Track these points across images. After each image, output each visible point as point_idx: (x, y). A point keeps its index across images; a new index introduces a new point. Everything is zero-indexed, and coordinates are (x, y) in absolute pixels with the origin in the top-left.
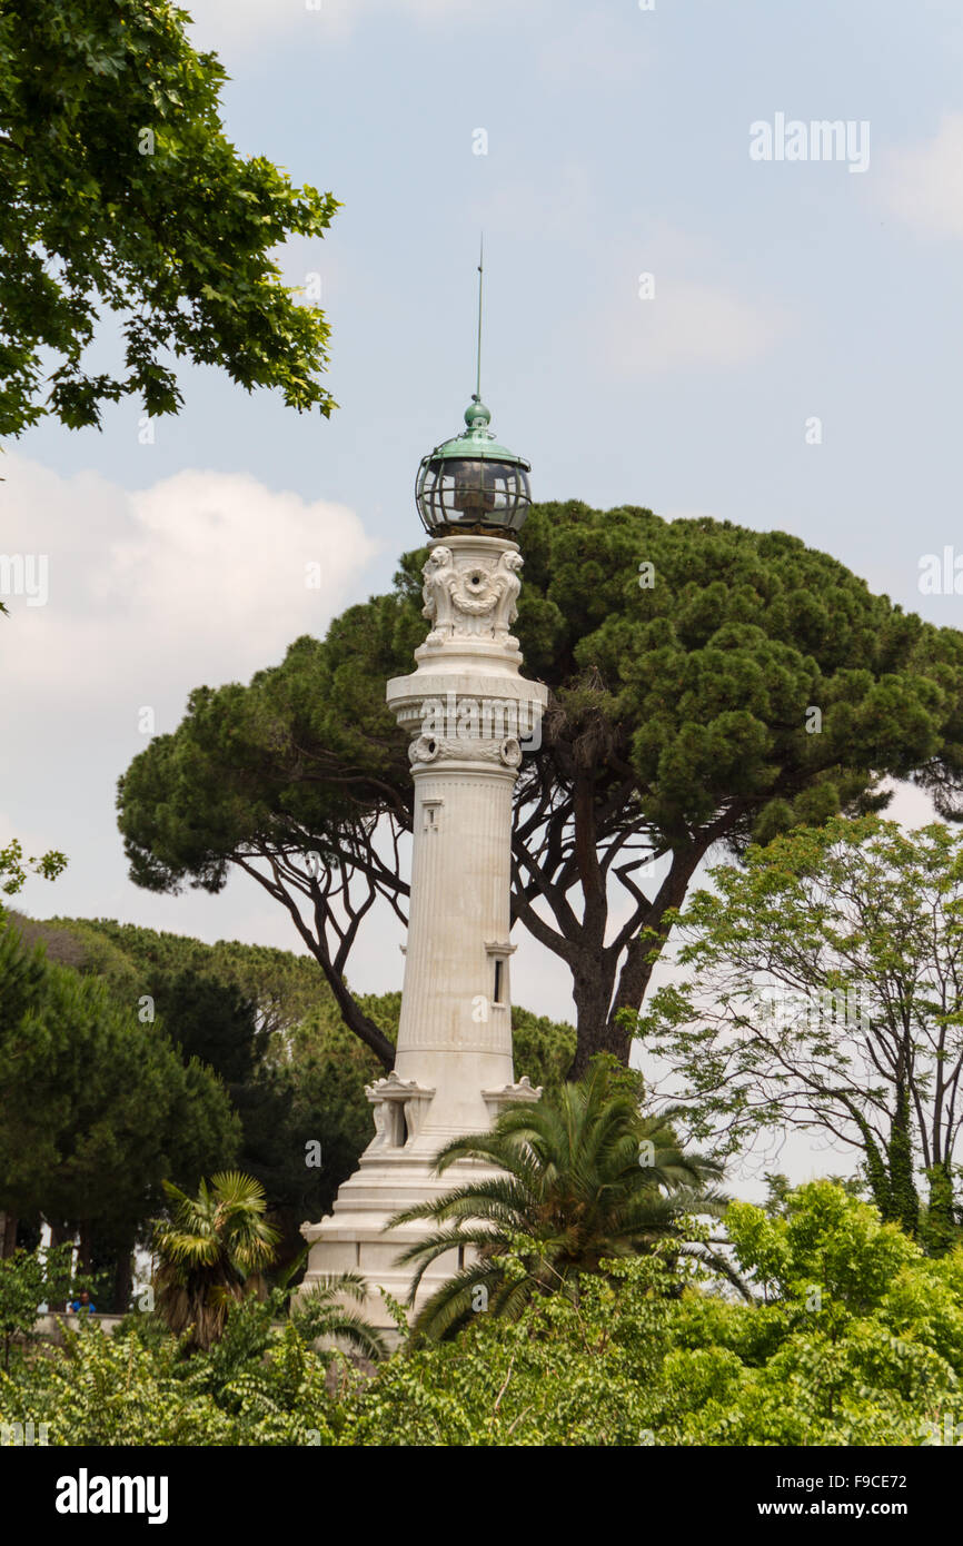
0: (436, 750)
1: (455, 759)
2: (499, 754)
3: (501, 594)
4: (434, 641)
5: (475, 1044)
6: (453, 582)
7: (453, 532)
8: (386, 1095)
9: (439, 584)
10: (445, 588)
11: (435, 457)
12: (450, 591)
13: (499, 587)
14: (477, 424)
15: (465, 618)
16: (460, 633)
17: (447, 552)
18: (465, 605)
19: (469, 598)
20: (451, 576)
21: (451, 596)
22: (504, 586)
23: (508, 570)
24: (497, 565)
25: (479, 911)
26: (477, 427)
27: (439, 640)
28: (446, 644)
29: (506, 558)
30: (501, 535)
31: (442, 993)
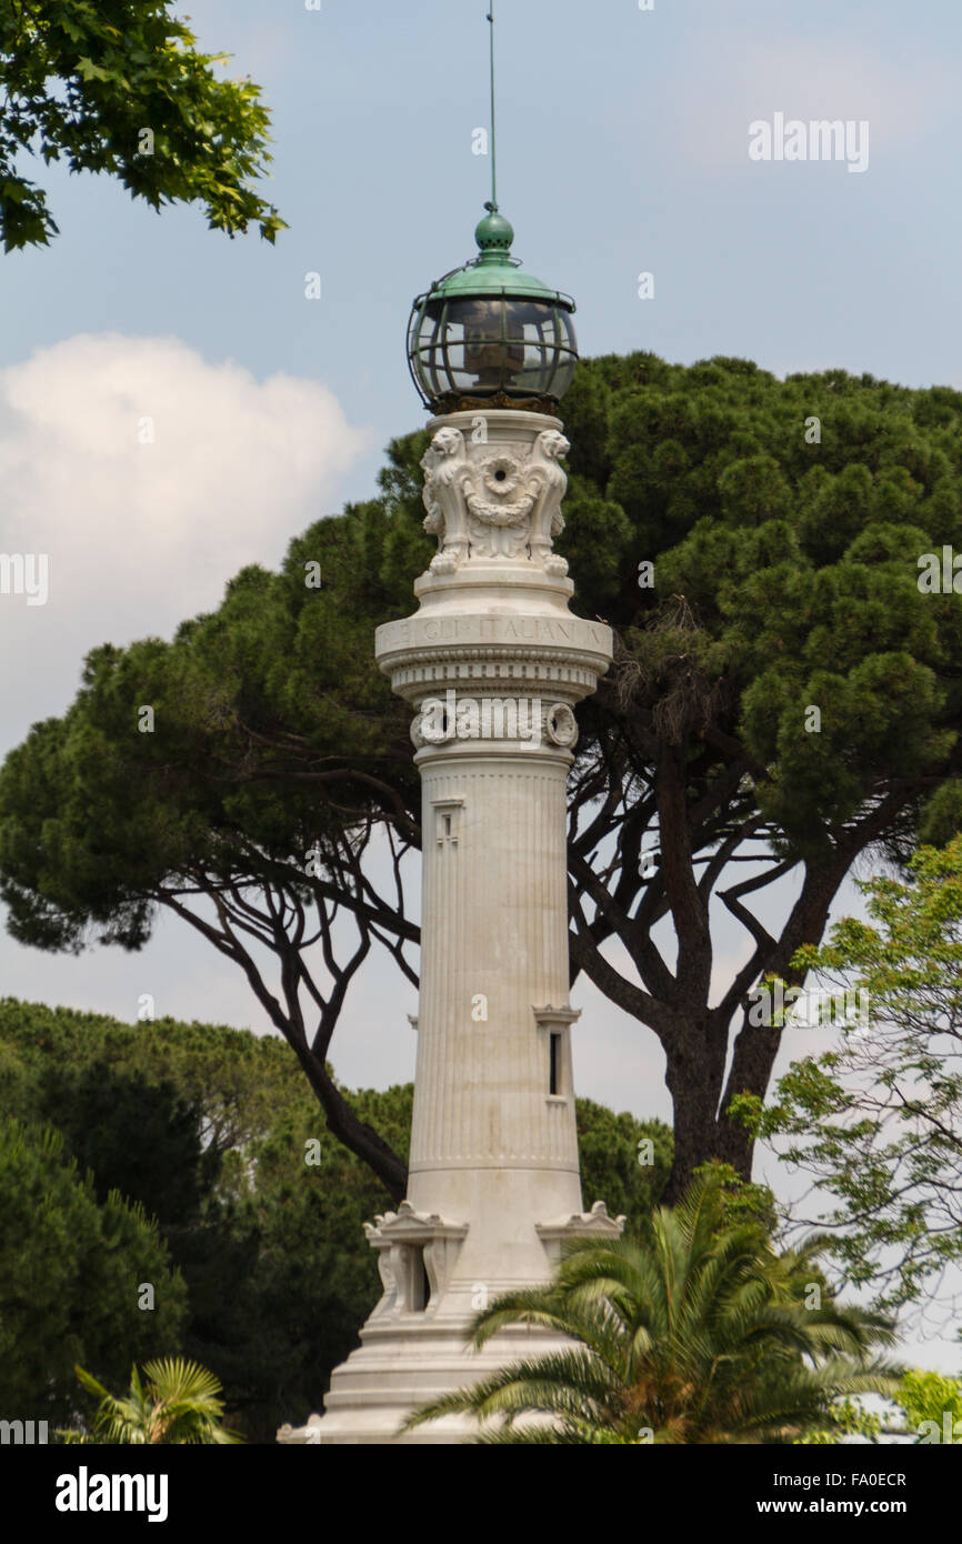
3: (539, 493)
4: (443, 567)
5: (524, 1157)
6: (466, 479)
7: (464, 405)
8: (397, 1236)
9: (446, 482)
10: (456, 487)
11: (433, 295)
12: (462, 491)
13: (534, 483)
14: (494, 246)
15: (486, 531)
16: (480, 553)
17: (457, 435)
18: (486, 512)
19: (492, 502)
20: (464, 469)
21: (466, 500)
22: (542, 482)
23: (548, 458)
24: (531, 451)
25: (523, 962)
26: (495, 250)
27: (450, 565)
28: (460, 569)
29: (545, 441)
30: (535, 406)
31: (473, 1085)
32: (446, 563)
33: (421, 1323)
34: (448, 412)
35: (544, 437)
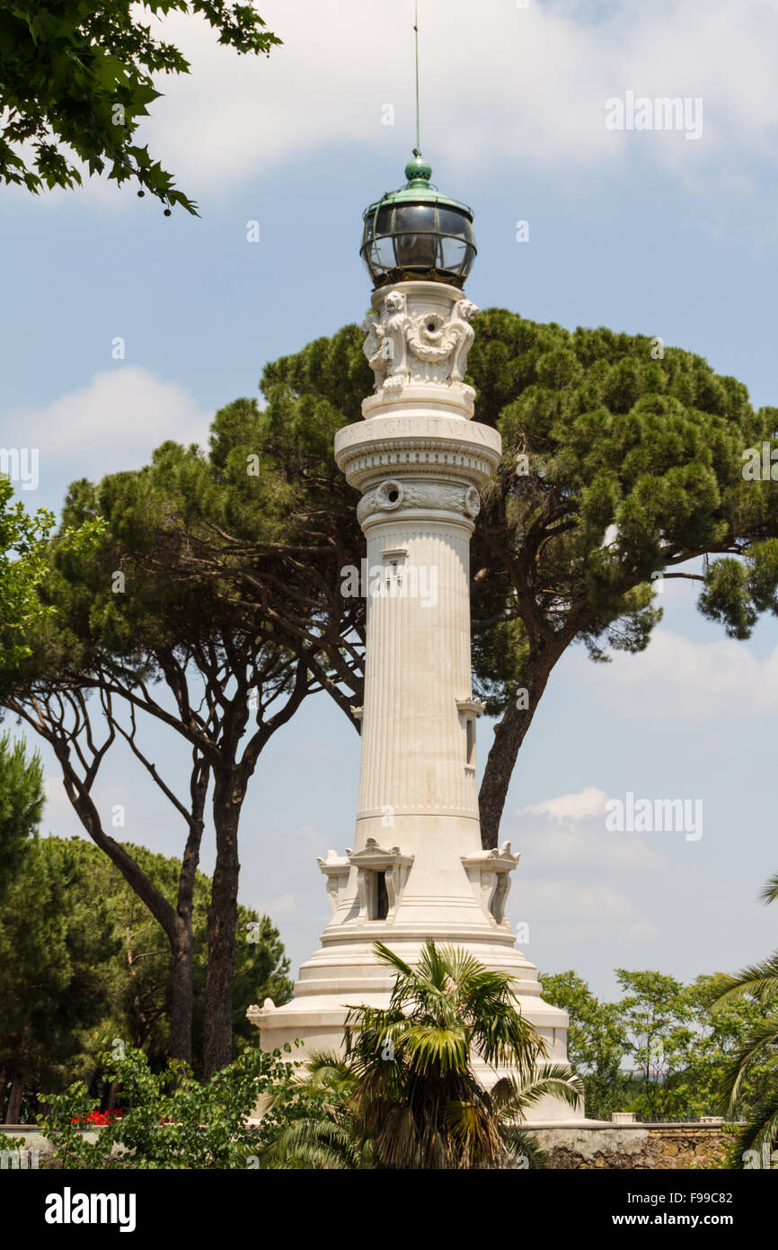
0: (401, 497)
1: (420, 507)
2: (464, 504)
3: (457, 341)
4: (394, 387)
5: (452, 807)
6: (408, 328)
7: (406, 278)
8: (362, 864)
9: (396, 328)
10: (402, 332)
11: (384, 203)
12: (406, 336)
13: (454, 335)
14: (420, 177)
15: (421, 365)
16: (417, 380)
17: (403, 297)
18: (423, 351)
19: (426, 344)
20: (406, 321)
21: (408, 344)
22: (460, 334)
23: (464, 319)
24: (450, 314)
25: (449, 667)
26: (419, 180)
27: (399, 386)
28: (405, 389)
29: (462, 306)
30: (455, 283)
31: (415, 753)
32: (396, 384)
33: (383, 928)
34: (394, 283)
35: (461, 303)
